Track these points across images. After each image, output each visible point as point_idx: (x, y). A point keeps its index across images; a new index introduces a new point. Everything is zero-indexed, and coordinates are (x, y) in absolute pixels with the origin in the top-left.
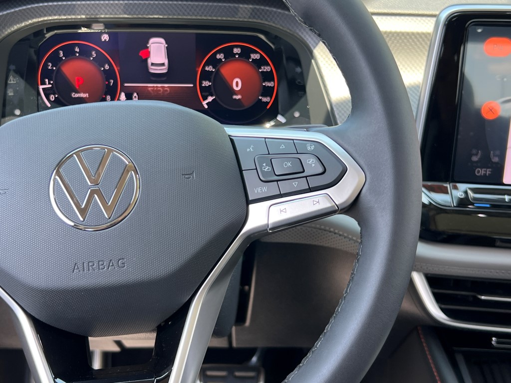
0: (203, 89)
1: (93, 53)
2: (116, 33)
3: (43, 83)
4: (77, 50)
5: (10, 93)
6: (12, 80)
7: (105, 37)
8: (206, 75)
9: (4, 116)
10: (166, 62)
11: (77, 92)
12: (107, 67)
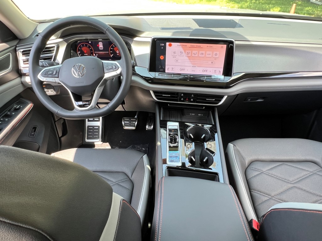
0: (111, 53)
1: (88, 45)
2: (92, 41)
3: (78, 52)
4: (85, 45)
5: (72, 54)
6: (72, 52)
7: (90, 42)
8: (111, 50)
10: (103, 47)
11: (85, 54)
12: (91, 48)
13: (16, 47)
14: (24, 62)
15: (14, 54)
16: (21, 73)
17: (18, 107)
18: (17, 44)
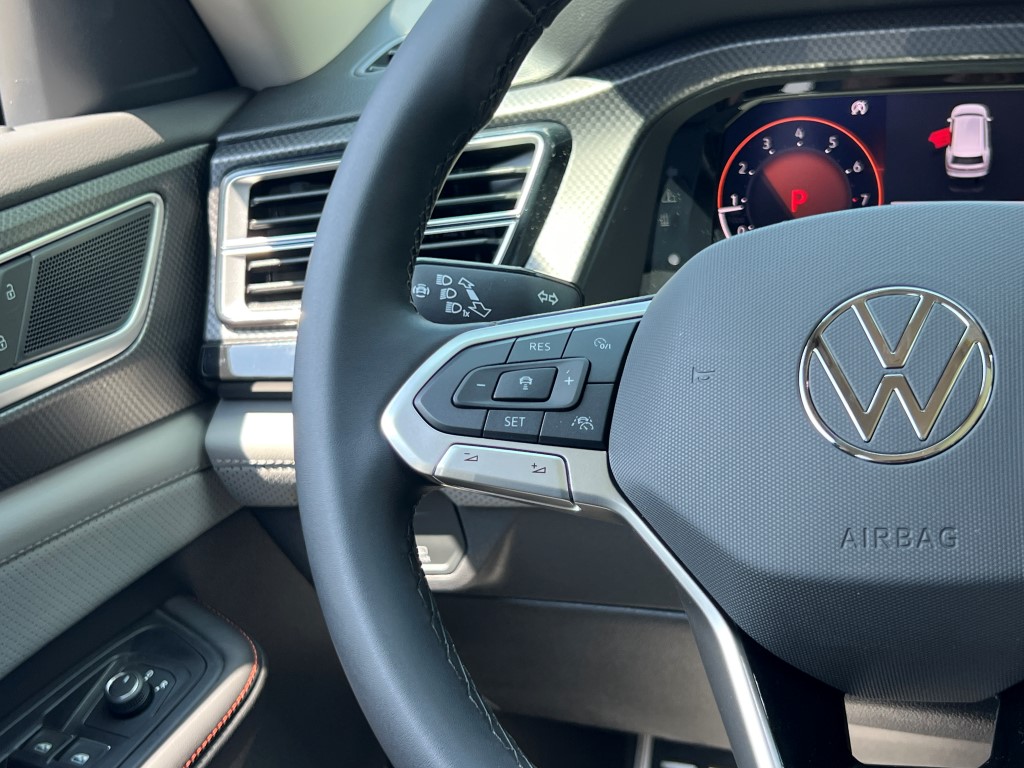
1: (832, 140)
2: (883, 97)
3: (727, 203)
4: (799, 134)
5: (664, 222)
6: (669, 197)
7: (859, 107)
9: (648, 268)
10: (985, 152)
12: (857, 167)
13: (213, 147)
14: (253, 276)
15: (190, 207)
16: (217, 379)
17: (136, 688)
18: (225, 128)
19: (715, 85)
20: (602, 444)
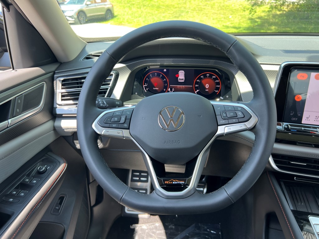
0: (195, 87)
1: (161, 75)
2: (169, 69)
3: (145, 84)
4: (156, 74)
5: (135, 87)
6: (135, 83)
7: (165, 70)
8: (197, 83)
9: (132, 94)
10: (184, 78)
11: (155, 88)
12: (165, 80)
13: (54, 73)
14: (63, 96)
15: (50, 84)
16: (56, 114)
17: (44, 169)
18: (56, 70)
19: (143, 66)
20: (129, 129)
